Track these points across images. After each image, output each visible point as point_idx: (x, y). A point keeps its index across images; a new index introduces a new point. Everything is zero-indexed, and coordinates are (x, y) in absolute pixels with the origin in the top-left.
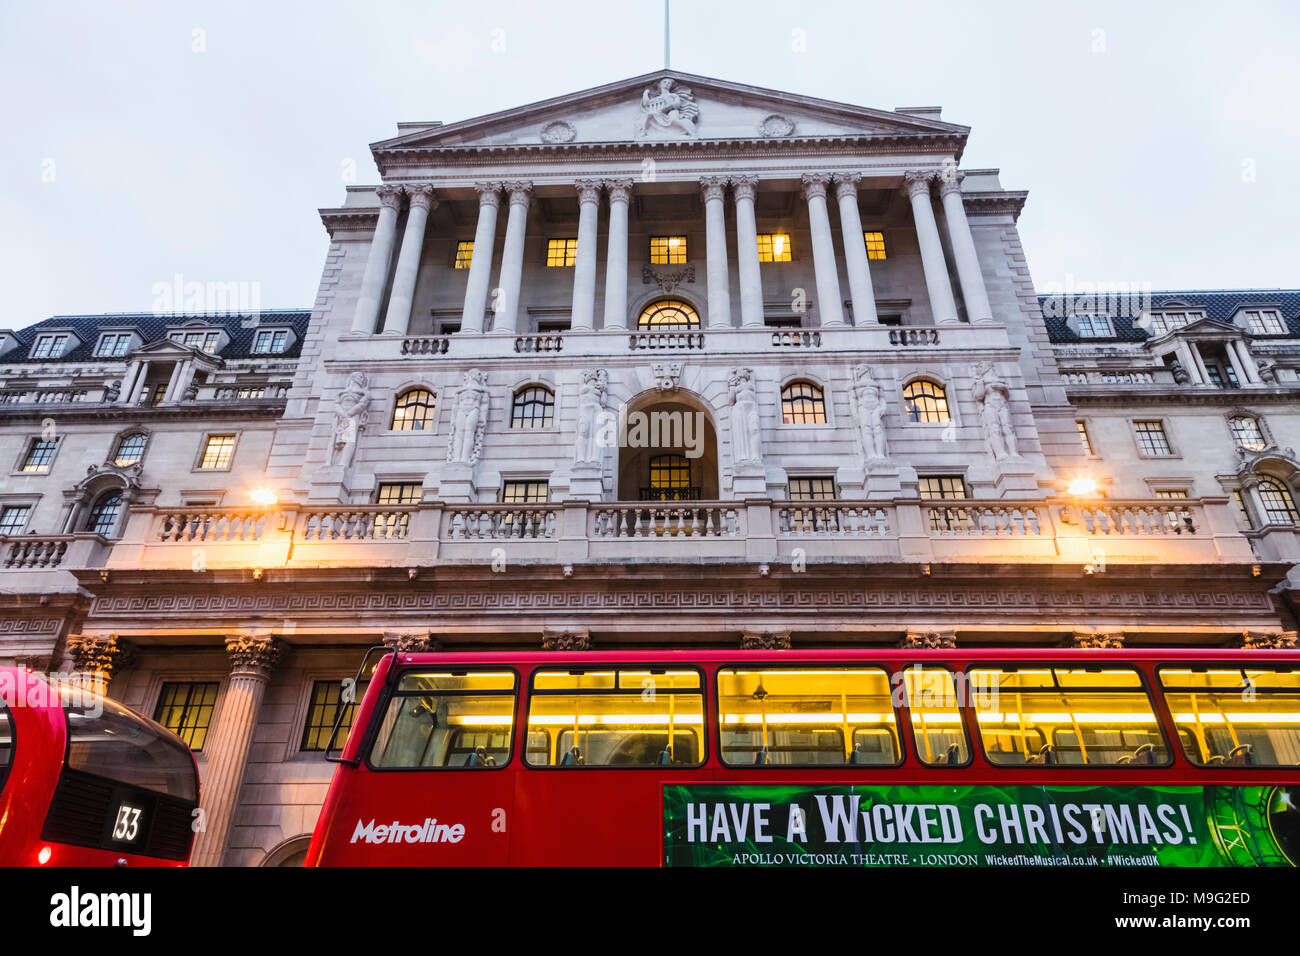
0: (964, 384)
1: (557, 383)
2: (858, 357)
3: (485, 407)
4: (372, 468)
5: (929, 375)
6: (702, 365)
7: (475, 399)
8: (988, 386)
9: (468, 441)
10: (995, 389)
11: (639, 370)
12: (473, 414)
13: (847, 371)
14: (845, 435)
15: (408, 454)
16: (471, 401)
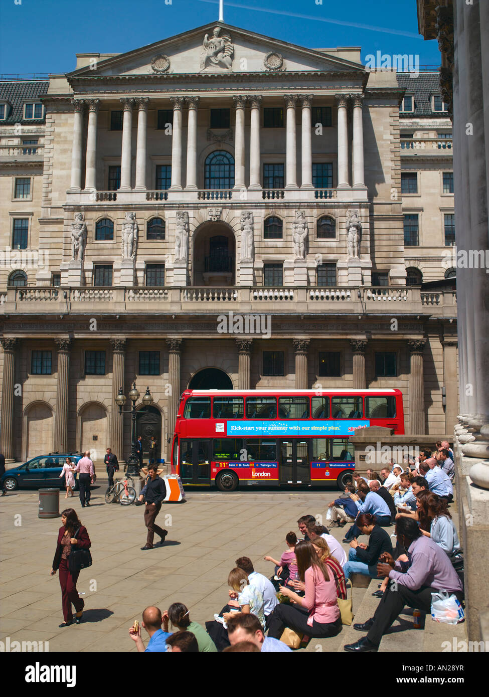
0: (344, 219)
1: (166, 218)
2: (299, 206)
3: (136, 231)
4: (91, 259)
5: (329, 215)
6: (230, 209)
7: (131, 228)
8: (351, 224)
9: (130, 248)
10: (354, 226)
11: (202, 211)
12: (131, 235)
13: (293, 212)
14: (289, 244)
15: (105, 252)
16: (130, 229)
